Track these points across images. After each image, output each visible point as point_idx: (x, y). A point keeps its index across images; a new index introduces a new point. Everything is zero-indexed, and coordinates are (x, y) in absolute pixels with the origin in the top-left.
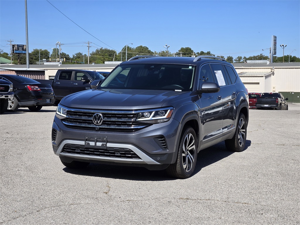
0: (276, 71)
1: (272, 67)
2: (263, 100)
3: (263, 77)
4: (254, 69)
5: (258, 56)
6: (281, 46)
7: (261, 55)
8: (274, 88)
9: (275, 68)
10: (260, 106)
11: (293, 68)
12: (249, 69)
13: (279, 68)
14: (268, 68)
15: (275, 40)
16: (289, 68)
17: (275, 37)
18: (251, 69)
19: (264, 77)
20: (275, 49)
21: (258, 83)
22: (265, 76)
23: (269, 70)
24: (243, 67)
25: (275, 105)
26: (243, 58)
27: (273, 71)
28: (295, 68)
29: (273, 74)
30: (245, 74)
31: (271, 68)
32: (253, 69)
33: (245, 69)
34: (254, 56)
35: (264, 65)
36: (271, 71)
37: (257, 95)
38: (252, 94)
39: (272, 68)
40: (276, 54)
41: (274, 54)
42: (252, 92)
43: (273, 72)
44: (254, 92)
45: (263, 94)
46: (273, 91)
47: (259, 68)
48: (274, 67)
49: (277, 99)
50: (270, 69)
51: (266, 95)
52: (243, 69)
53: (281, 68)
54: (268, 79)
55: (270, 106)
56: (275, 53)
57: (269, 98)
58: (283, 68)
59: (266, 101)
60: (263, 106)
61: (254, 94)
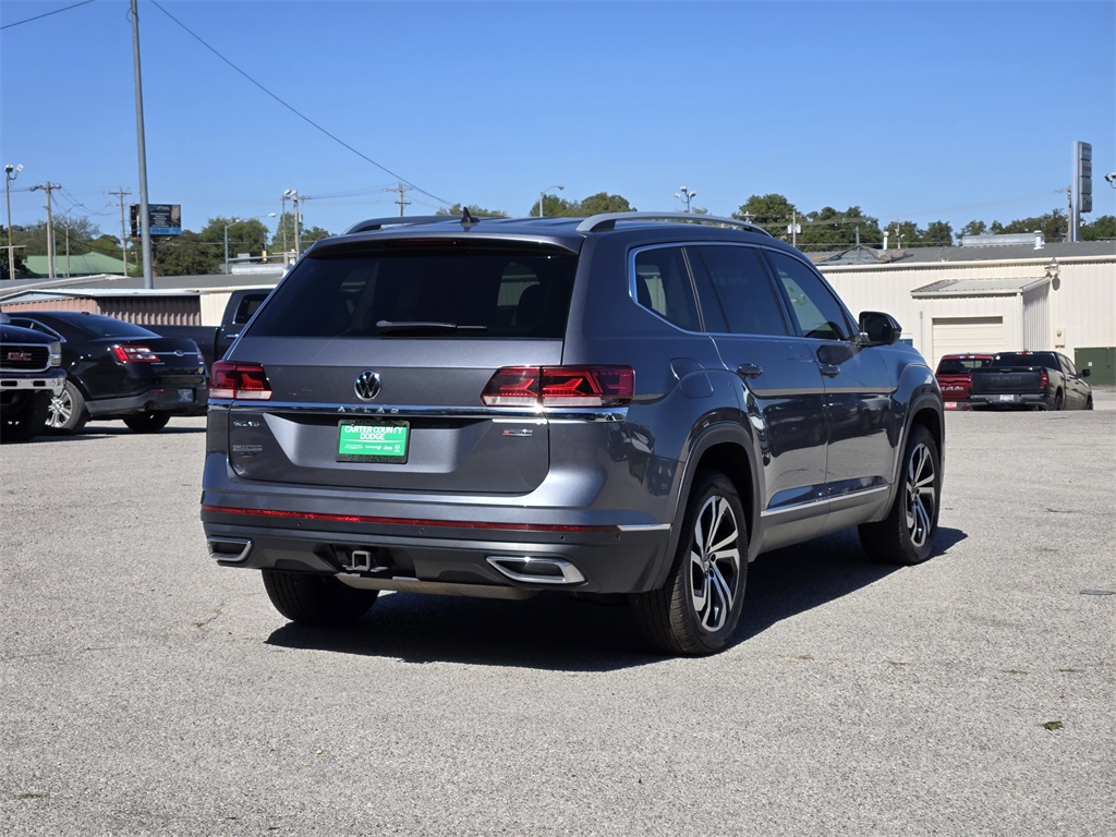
0: (1065, 272)
1: (1050, 259)
2: (992, 379)
3: (1015, 294)
4: (986, 266)
6: (1107, 179)
8: (1059, 335)
9: (1062, 263)
10: (984, 400)
14: (1037, 264)
15: (1086, 160)
16: (1111, 261)
17: (1086, 148)
19: (1019, 294)
20: (1086, 191)
21: (999, 320)
22: (1021, 291)
23: (1041, 271)
24: (943, 263)
25: (1036, 396)
26: (987, 229)
27: (1053, 273)
29: (1056, 284)
30: (949, 288)
31: (1045, 263)
32: (979, 266)
33: (949, 267)
35: (1025, 252)
36: (1049, 275)
38: (963, 360)
39: (1051, 263)
41: (1084, 211)
42: (965, 352)
43: (1056, 275)
44: (971, 352)
45: (998, 358)
46: (1057, 347)
47: (1001, 265)
48: (1058, 259)
49: (1045, 372)
50: (1043, 267)
51: (1009, 360)
52: (941, 267)
53: (1081, 262)
54: (1037, 307)
55: (1020, 398)
56: (1087, 208)
57: (1014, 371)
58: (1090, 262)
59: (1006, 380)
60: (995, 401)
61: (971, 360)
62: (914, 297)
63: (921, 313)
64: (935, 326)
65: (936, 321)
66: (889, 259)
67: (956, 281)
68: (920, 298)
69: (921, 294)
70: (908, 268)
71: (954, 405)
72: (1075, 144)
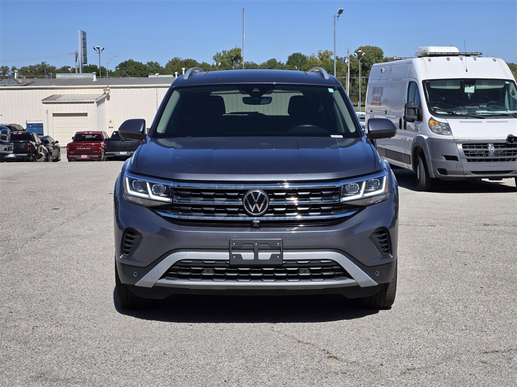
0: (112, 92)
1: (106, 86)
2: (116, 144)
3: (93, 102)
4: (75, 88)
5: (38, 65)
6: (94, 49)
7: (43, 63)
8: (110, 122)
9: (111, 88)
10: (113, 154)
11: (141, 87)
12: (64, 88)
13: (117, 88)
14: (99, 88)
15: (84, 39)
16: (135, 88)
17: (84, 34)
18: (68, 88)
19: (95, 102)
20: (85, 55)
21: (86, 115)
22: (96, 101)
23: (101, 92)
27: (107, 92)
28: (145, 87)
29: (108, 97)
30: (59, 99)
31: (103, 88)
32: (71, 88)
33: (57, 89)
34: (30, 66)
35: (89, 82)
36: (105, 93)
37: (93, 135)
38: (87, 134)
39: (106, 88)
40: (86, 64)
41: (84, 63)
42: (87, 130)
43: (108, 94)
44: (90, 131)
45: (115, 134)
46: (109, 127)
47: (82, 88)
48: (110, 86)
50: (102, 89)
52: (53, 89)
53: (120, 88)
54: (102, 106)
58: (124, 88)
59: (123, 145)
60: (118, 155)
61: (91, 134)
62: (43, 103)
63: (47, 111)
64: (54, 117)
65: (54, 115)
66: (26, 84)
67: (60, 96)
68: (46, 103)
69: (46, 101)
70: (36, 89)
71: (85, 157)
72: (79, 32)
